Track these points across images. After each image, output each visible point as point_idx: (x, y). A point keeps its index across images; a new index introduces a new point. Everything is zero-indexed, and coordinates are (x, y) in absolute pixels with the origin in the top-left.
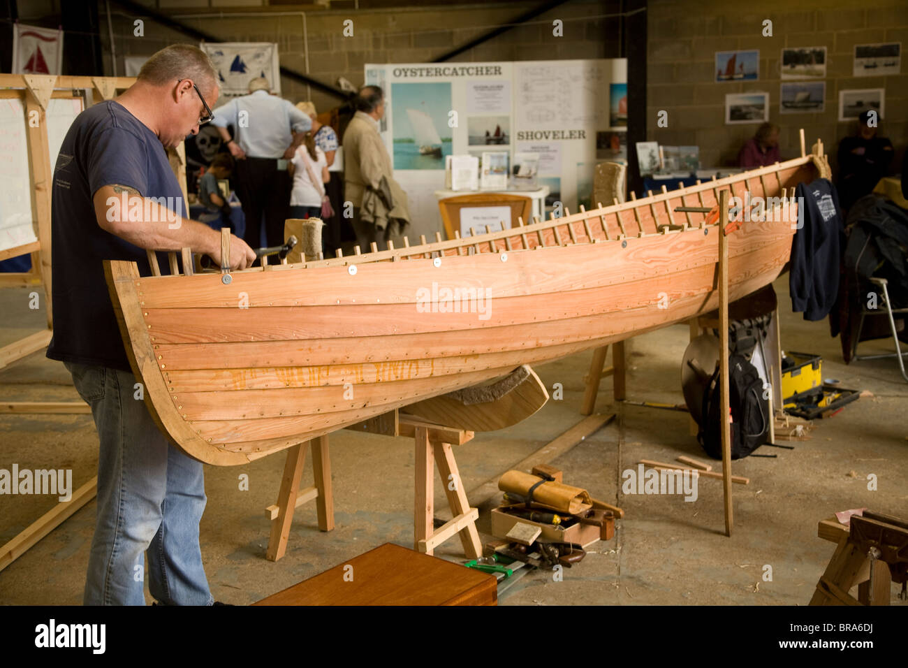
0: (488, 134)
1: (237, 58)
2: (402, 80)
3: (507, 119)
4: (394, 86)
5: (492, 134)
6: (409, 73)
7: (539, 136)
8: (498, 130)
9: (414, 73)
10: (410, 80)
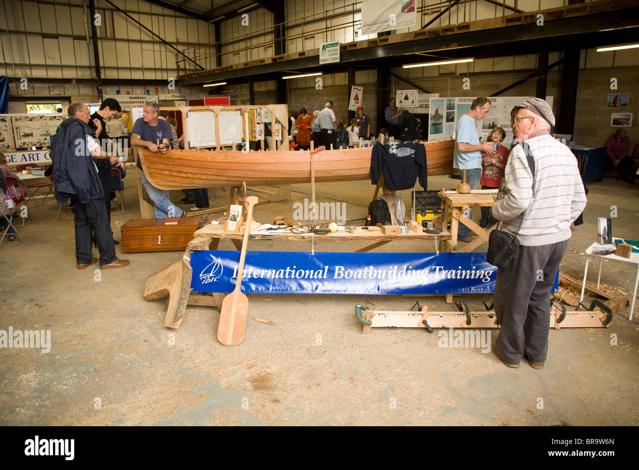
0: (490, 124)
1: (407, 95)
2: (461, 103)
3: (497, 119)
4: (458, 105)
5: (491, 125)
6: (463, 100)
7: (508, 126)
8: (494, 123)
9: (465, 100)
10: (464, 103)
